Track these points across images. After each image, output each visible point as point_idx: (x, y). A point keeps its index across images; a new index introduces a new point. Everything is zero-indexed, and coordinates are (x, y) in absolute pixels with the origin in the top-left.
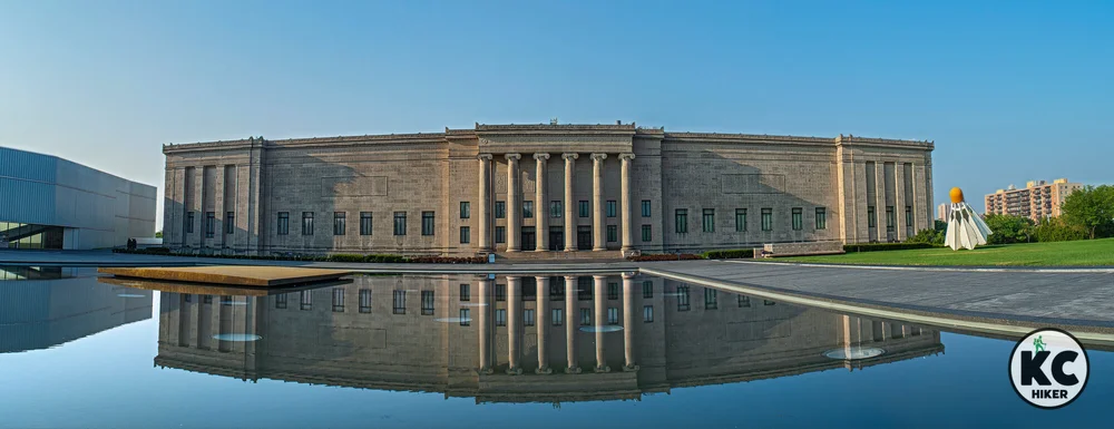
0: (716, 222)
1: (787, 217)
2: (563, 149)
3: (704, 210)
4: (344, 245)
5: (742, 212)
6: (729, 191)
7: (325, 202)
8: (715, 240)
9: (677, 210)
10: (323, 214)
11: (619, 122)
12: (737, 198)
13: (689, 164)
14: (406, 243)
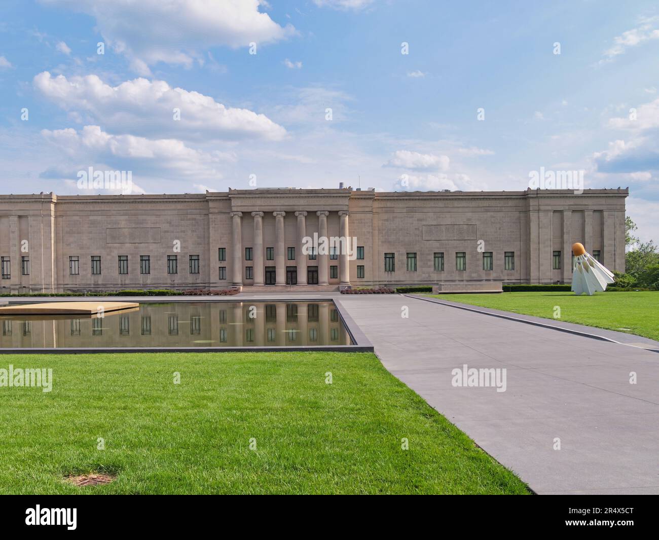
0: (418, 263)
1: (478, 260)
2: (296, 208)
3: (408, 254)
4: (127, 282)
5: (440, 256)
6: (429, 238)
7: (110, 248)
8: (415, 279)
9: (386, 254)
10: (109, 257)
11: (341, 184)
12: (436, 244)
13: (396, 217)
14: (178, 279)
